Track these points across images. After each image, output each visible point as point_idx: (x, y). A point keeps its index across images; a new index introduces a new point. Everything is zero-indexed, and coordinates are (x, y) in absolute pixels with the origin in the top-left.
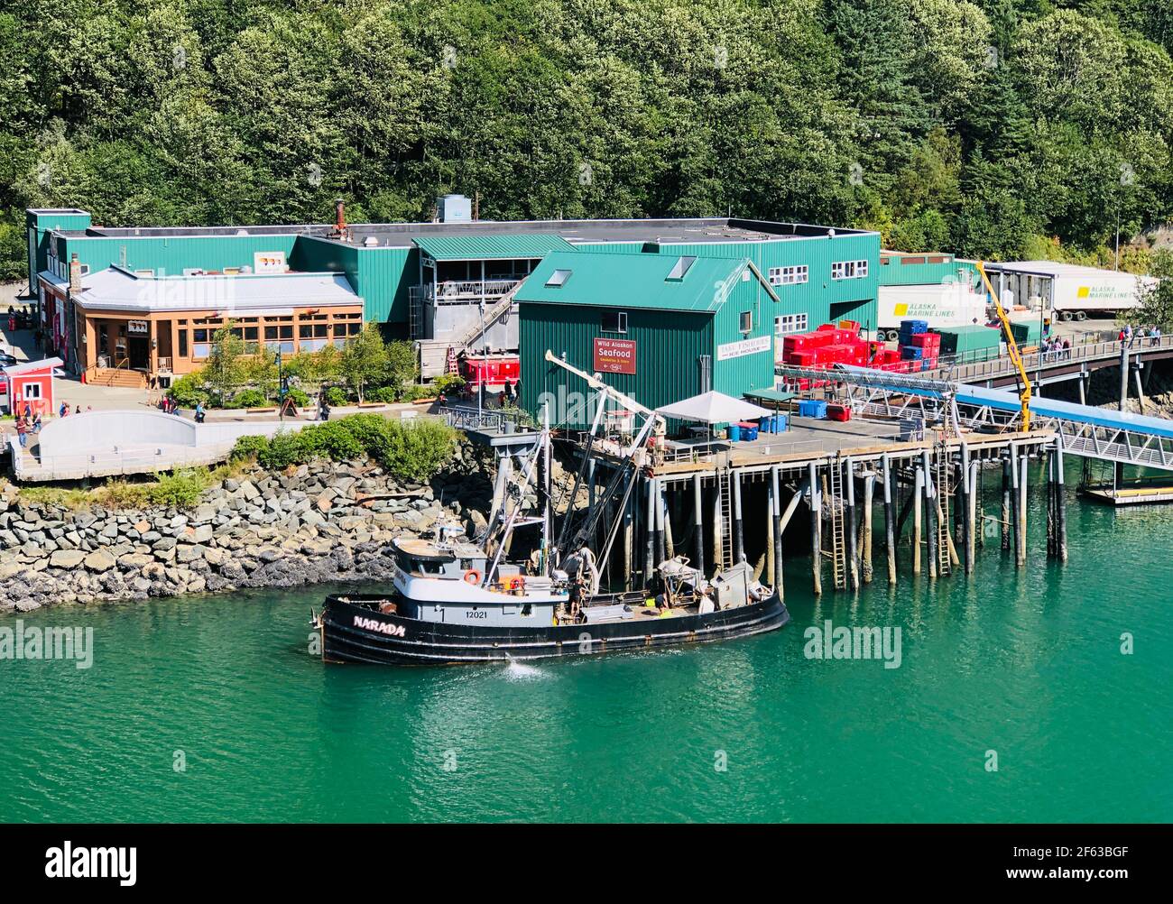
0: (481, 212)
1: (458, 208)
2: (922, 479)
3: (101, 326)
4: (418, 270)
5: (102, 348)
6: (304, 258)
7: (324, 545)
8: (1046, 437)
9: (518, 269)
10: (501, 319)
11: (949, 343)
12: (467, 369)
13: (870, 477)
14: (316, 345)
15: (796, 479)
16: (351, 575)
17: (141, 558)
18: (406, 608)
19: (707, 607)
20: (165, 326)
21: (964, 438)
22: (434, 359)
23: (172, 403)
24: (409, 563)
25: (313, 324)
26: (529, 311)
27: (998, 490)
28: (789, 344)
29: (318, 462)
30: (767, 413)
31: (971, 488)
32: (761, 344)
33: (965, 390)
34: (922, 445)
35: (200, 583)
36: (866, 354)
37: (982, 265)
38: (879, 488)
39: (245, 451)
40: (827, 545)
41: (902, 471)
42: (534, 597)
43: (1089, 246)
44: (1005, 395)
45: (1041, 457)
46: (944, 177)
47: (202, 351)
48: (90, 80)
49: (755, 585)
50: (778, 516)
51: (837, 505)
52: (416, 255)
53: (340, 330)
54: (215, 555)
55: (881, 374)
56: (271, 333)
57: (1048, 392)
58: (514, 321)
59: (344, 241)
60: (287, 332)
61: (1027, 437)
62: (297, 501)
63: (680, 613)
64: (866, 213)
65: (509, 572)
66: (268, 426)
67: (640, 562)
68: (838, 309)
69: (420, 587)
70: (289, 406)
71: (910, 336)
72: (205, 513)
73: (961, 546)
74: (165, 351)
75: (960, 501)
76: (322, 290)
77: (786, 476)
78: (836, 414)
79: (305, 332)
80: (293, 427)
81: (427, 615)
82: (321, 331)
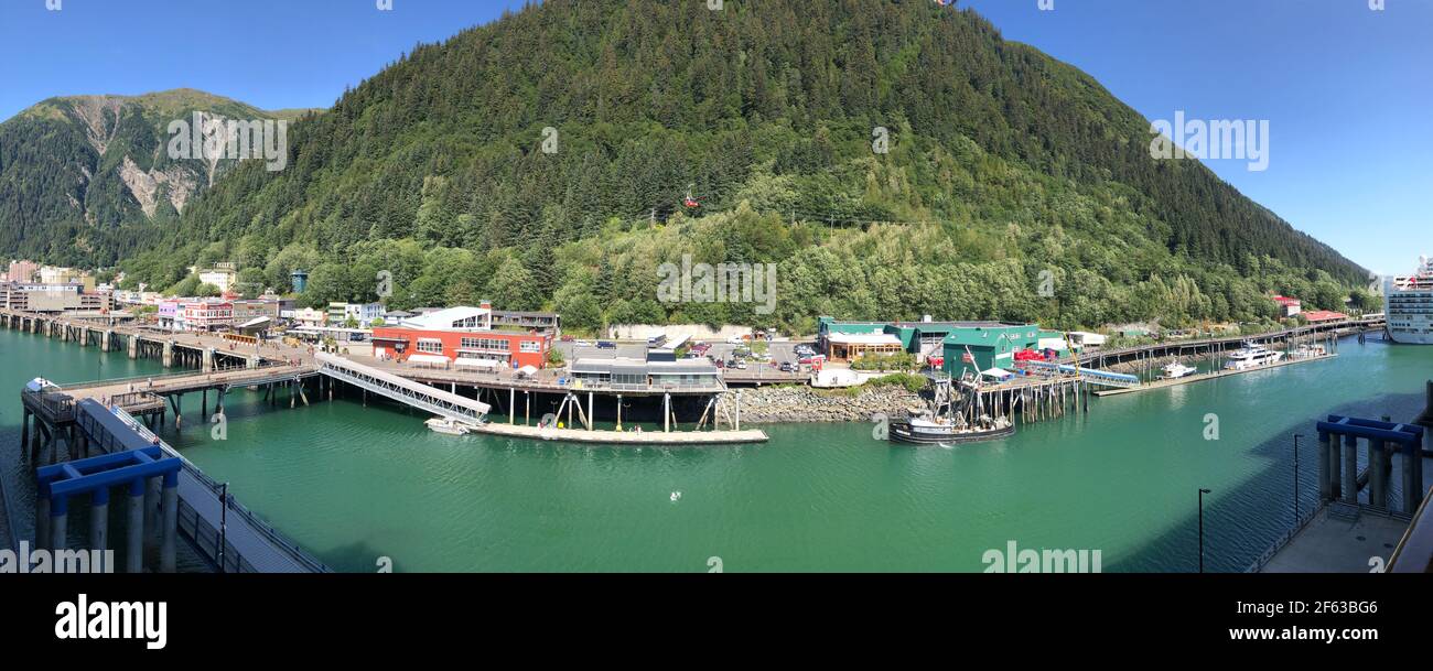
0: (934, 319)
1: (928, 318)
2: (1051, 390)
3: (835, 347)
4: (916, 334)
5: (835, 352)
6: (887, 331)
7: (891, 408)
8: (1082, 378)
9: (943, 335)
10: (939, 348)
11: (1057, 353)
12: (929, 361)
13: (1036, 390)
14: (891, 354)
15: (1017, 392)
16: (896, 417)
17: (842, 410)
18: (910, 427)
19: (993, 428)
20: (851, 347)
21: (1062, 379)
22: (920, 358)
23: (853, 367)
24: (912, 415)
25: (889, 348)
26: (946, 346)
27: (1071, 392)
28: (1016, 354)
29: (889, 385)
30: (1008, 373)
31: (1064, 393)
32: (1007, 355)
33: (1061, 366)
34: (1050, 381)
35: (857, 417)
36: (1035, 357)
37: (1065, 333)
38: (1039, 393)
39: (870, 382)
40: (1026, 410)
41: (1046, 389)
42: (946, 425)
43: (1092, 328)
44: (1071, 367)
45: (1081, 383)
46: (1056, 311)
47: (860, 354)
48: (838, 284)
49: (1007, 423)
50: (1013, 402)
51: (1029, 398)
52: (916, 330)
53: (896, 350)
54: (862, 410)
55: (1039, 362)
56: (878, 350)
57: (1082, 366)
58: (942, 348)
59: (898, 326)
60: (882, 350)
61: (1078, 378)
62: (883, 396)
63: (985, 430)
64: (1035, 320)
65: (939, 418)
66: (876, 375)
67: (975, 416)
68: (1028, 345)
69: (915, 422)
70: (882, 369)
71: (1047, 352)
72: (859, 399)
73: (1062, 409)
74: (851, 354)
75: (1061, 396)
76: (891, 339)
77: (1015, 391)
78: (1028, 373)
79: (887, 350)
80: (883, 375)
81: (916, 430)
82: (891, 350)
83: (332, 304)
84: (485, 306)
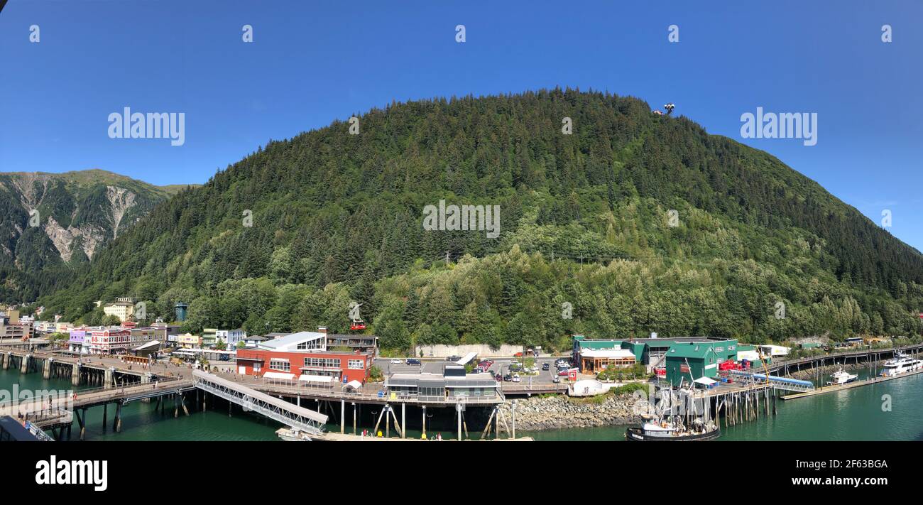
0: (659, 336)
1: (654, 335)
2: (747, 396)
3: (586, 361)
4: (647, 349)
5: (586, 365)
6: (624, 346)
7: (627, 414)
8: (771, 385)
9: (665, 349)
10: (662, 360)
11: (752, 363)
12: (656, 372)
13: (736, 396)
14: (626, 366)
15: (722, 398)
16: (632, 423)
17: (591, 416)
18: (643, 431)
19: (704, 432)
20: (597, 361)
21: (755, 386)
22: (649, 370)
23: (598, 378)
24: (644, 420)
25: (625, 361)
26: (668, 359)
27: (763, 398)
28: (720, 365)
29: (626, 393)
30: (714, 382)
31: (757, 399)
32: (714, 366)
33: (755, 375)
34: (746, 388)
35: (602, 423)
36: (735, 367)
37: (757, 346)
38: (738, 399)
39: (612, 390)
40: (728, 414)
41: (743, 395)
42: (671, 429)
43: (778, 341)
44: (763, 375)
45: (771, 389)
46: (750, 327)
47: (603, 366)
48: (585, 309)
49: (714, 426)
50: (718, 408)
51: (731, 403)
52: (646, 345)
53: (631, 362)
54: (606, 416)
55: (738, 371)
56: (617, 363)
57: (772, 374)
58: (665, 360)
59: (632, 342)
60: (620, 363)
61: (768, 385)
62: (620, 403)
63: (697, 434)
64: (734, 335)
65: (664, 422)
66: (616, 385)
67: (690, 420)
68: (729, 357)
69: (647, 427)
70: (620, 380)
71: (744, 362)
72: (604, 406)
73: (756, 412)
74: (597, 367)
75: (755, 401)
76: (627, 353)
77: (719, 396)
78: (729, 381)
79: (624, 363)
80: (621, 385)
81: (647, 434)
82: (627, 363)
83: (206, 330)
84: (322, 331)
